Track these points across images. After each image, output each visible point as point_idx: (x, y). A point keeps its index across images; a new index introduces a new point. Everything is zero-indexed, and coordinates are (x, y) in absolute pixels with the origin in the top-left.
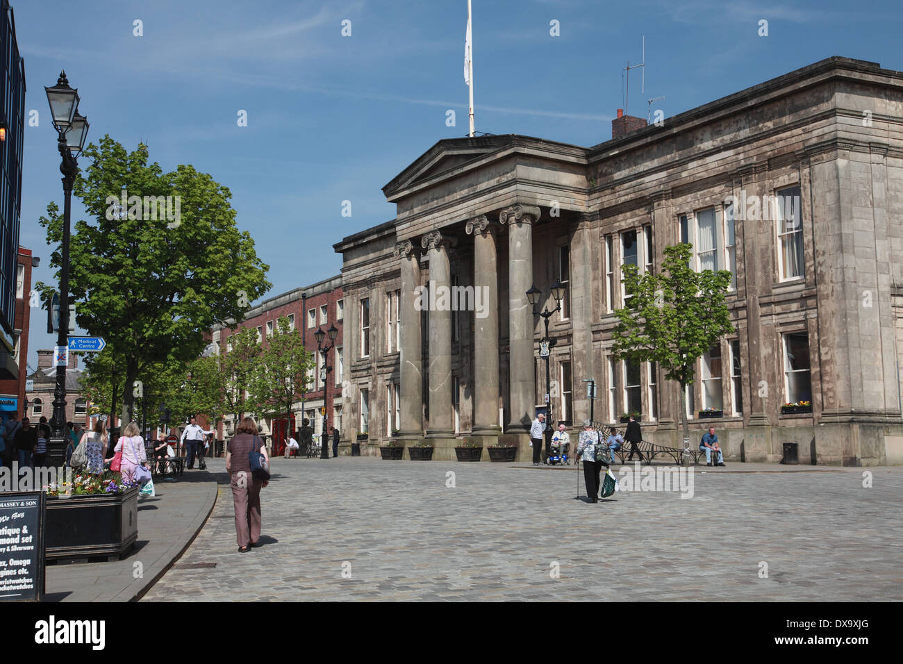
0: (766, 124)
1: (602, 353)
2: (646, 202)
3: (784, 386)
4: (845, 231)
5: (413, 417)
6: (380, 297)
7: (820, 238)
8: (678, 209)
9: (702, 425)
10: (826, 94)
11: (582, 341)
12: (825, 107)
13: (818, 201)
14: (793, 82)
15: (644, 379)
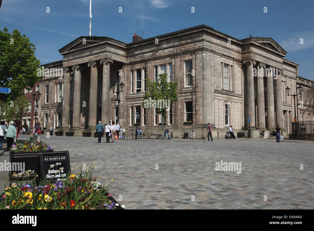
0: (183, 42)
1: (129, 105)
2: (145, 61)
3: (184, 117)
4: (205, 74)
5: (67, 123)
6: (53, 85)
7: (197, 75)
8: (155, 64)
9: (159, 127)
10: (201, 35)
11: (123, 101)
12: (200, 38)
13: (197, 65)
14: (192, 30)
15: (142, 113)
